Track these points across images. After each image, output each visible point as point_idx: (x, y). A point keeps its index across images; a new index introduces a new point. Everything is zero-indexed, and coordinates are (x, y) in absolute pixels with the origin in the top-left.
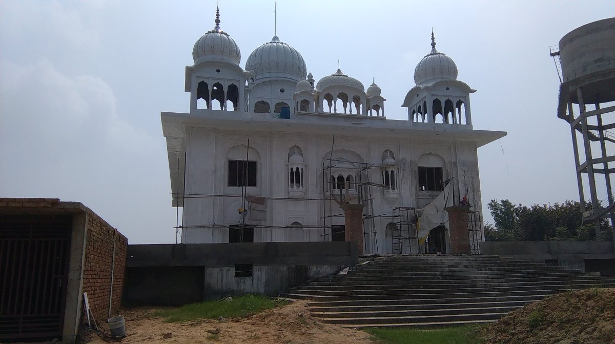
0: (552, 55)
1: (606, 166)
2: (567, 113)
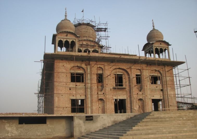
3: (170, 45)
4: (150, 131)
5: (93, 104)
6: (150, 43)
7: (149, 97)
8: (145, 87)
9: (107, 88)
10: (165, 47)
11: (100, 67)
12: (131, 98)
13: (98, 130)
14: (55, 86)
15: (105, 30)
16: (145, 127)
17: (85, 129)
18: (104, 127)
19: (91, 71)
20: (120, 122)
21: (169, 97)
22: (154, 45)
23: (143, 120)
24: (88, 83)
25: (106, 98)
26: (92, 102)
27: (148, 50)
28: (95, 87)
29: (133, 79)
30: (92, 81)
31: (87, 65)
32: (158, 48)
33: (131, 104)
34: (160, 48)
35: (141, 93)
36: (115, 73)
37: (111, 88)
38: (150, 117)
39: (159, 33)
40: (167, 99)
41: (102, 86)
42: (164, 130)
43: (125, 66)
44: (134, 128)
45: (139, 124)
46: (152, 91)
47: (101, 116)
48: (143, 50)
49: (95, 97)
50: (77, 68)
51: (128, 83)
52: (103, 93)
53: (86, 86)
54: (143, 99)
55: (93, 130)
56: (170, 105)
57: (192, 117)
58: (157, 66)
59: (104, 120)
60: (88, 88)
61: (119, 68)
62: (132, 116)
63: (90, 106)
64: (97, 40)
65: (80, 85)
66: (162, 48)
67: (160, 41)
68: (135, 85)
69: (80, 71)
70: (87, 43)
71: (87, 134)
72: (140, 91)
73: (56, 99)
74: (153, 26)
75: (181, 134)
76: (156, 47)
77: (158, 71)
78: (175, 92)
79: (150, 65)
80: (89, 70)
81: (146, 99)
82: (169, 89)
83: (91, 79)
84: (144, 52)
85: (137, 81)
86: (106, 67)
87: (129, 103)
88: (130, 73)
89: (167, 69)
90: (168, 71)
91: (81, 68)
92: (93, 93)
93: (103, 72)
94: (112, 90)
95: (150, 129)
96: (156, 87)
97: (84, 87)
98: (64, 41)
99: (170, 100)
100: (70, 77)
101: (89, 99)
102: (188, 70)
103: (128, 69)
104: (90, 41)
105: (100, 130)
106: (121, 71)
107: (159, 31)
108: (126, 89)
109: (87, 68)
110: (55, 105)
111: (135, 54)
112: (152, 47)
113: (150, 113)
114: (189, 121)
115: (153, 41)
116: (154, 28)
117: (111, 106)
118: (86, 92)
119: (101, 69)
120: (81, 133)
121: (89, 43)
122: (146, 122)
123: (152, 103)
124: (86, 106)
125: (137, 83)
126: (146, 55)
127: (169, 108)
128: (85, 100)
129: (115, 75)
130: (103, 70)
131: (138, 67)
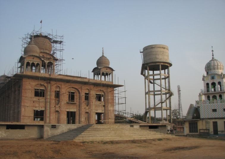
0: (141, 52)
1: (154, 93)
2: (144, 74)
3: (114, 71)
4: (90, 136)
5: (51, 115)
6: (98, 68)
7: (94, 111)
8: (92, 103)
9: (62, 103)
10: (110, 72)
11: (58, 86)
12: (80, 111)
13: (58, 134)
14: (22, 99)
15: (61, 42)
16: (88, 133)
17: (51, 134)
18: (63, 132)
19: (51, 88)
20: (73, 130)
21: (109, 112)
22: (101, 70)
23: (87, 129)
24: (48, 99)
25: (61, 110)
26: (50, 113)
27: (96, 73)
28: (53, 102)
29: (83, 97)
30: (51, 96)
31: (48, 84)
32: (104, 72)
33: (79, 115)
34: (106, 72)
35: (87, 108)
36: (69, 91)
37: (65, 102)
38: (92, 128)
39: (106, 60)
40: (107, 113)
41: (59, 101)
42: (98, 135)
43: (77, 86)
44: (82, 134)
45: (85, 132)
46: (96, 106)
47: (61, 126)
48: (92, 72)
49: (53, 109)
50: (40, 85)
51: (78, 99)
52: (59, 107)
53: (46, 100)
54: (89, 112)
55: (56, 134)
56: (109, 118)
57: (116, 128)
58: (102, 87)
59: (63, 128)
60: (47, 102)
61: (73, 88)
62: (81, 126)
63: (48, 115)
64: (52, 52)
65: (42, 99)
66: (107, 72)
67: (106, 67)
68: (84, 101)
69: (43, 88)
70: (44, 55)
71: (52, 137)
72: (87, 106)
73: (23, 110)
74: (103, 53)
75: (106, 138)
76: (102, 72)
77: (103, 91)
78: (114, 108)
79: (97, 86)
80: (49, 88)
81: (91, 113)
82: (109, 105)
83: (50, 95)
84: (93, 73)
85: (85, 98)
86: (63, 87)
87: (78, 114)
88: (80, 91)
89: (110, 89)
90: (110, 91)
91: (43, 86)
92: (52, 106)
93: (60, 90)
94: (66, 104)
95: (91, 135)
96: (100, 103)
97: (45, 101)
98: (31, 62)
99: (109, 114)
100: (34, 93)
101: (48, 111)
102: (125, 91)
103: (79, 88)
104: (46, 53)
105: (60, 134)
106: (74, 89)
107: (107, 58)
108: (77, 104)
109: (48, 86)
110: (22, 114)
111: (85, 77)
112: (100, 71)
113: (92, 125)
114: (113, 131)
115: (101, 66)
116: (103, 55)
117: (64, 117)
118: (46, 105)
119: (59, 88)
120: (48, 135)
121: (45, 55)
122: (89, 130)
123: (96, 114)
124: (45, 116)
125: (85, 100)
126: (94, 76)
127: (108, 120)
128: (44, 111)
129: (69, 92)
130: (60, 88)
131: (87, 87)
